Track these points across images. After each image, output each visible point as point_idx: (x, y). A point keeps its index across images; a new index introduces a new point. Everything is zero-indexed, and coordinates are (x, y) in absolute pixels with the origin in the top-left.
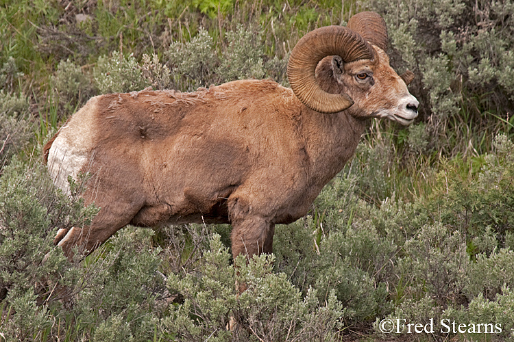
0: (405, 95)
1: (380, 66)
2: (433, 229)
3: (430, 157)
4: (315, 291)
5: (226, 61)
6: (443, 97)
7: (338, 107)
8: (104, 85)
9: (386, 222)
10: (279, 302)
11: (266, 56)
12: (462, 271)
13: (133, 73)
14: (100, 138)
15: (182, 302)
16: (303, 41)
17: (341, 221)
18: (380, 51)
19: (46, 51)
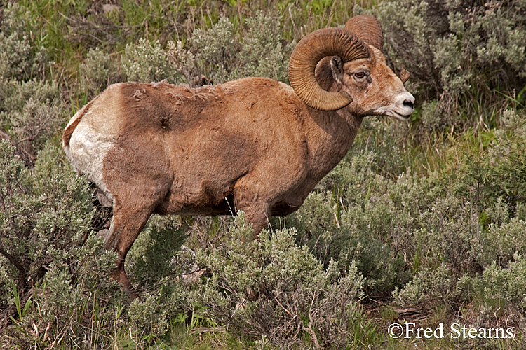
0: (402, 91)
1: (377, 65)
2: (445, 202)
3: (442, 133)
4: (336, 263)
5: (247, 46)
6: (454, 75)
7: (337, 104)
8: (132, 71)
9: (403, 196)
10: (302, 274)
11: (284, 40)
12: (475, 239)
13: (159, 59)
14: (126, 126)
15: (210, 276)
16: (303, 43)
17: (359, 196)
18: (376, 51)
19: (76, 40)
